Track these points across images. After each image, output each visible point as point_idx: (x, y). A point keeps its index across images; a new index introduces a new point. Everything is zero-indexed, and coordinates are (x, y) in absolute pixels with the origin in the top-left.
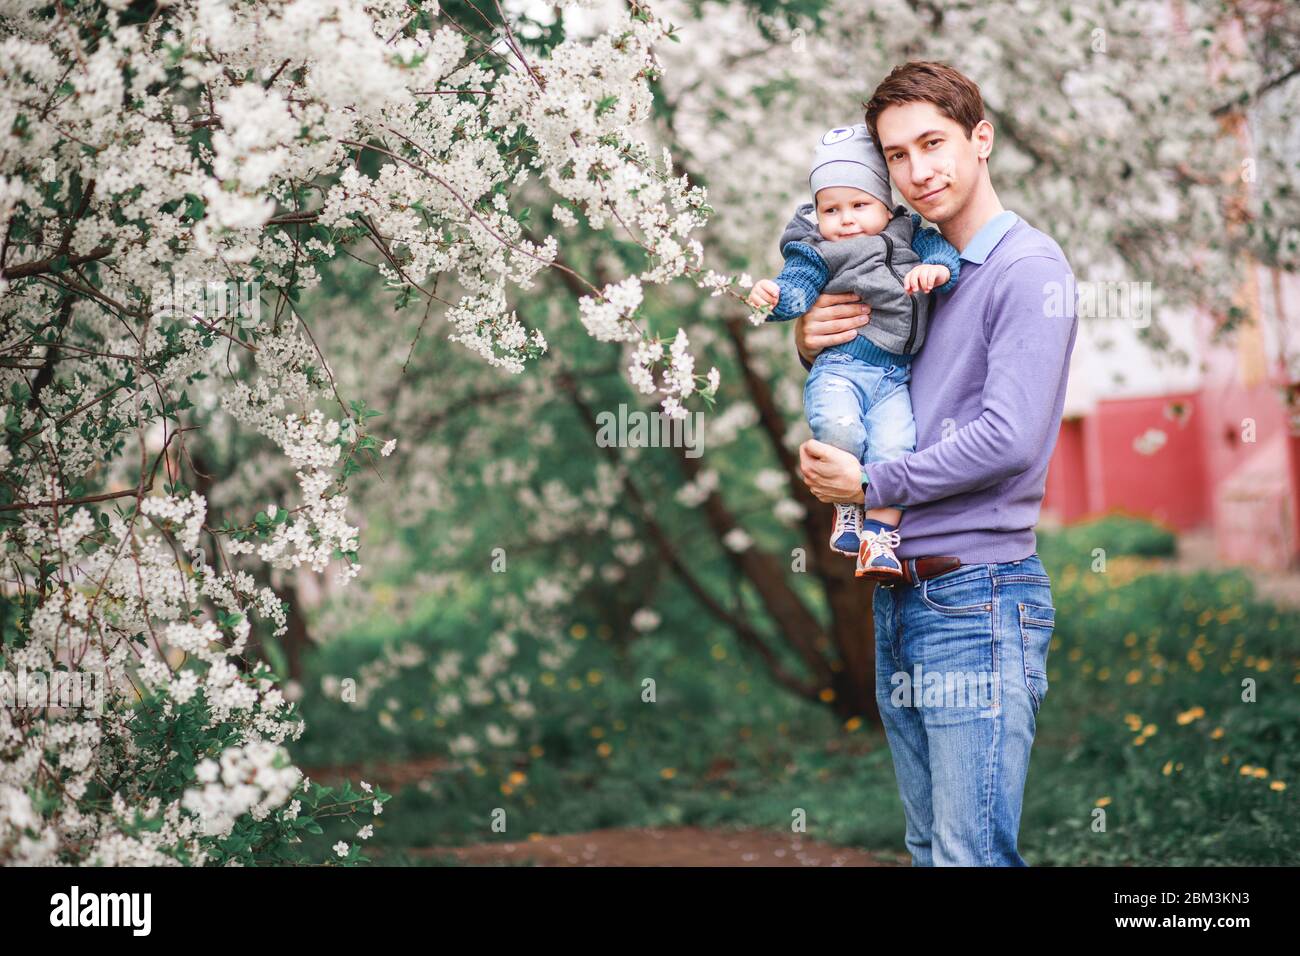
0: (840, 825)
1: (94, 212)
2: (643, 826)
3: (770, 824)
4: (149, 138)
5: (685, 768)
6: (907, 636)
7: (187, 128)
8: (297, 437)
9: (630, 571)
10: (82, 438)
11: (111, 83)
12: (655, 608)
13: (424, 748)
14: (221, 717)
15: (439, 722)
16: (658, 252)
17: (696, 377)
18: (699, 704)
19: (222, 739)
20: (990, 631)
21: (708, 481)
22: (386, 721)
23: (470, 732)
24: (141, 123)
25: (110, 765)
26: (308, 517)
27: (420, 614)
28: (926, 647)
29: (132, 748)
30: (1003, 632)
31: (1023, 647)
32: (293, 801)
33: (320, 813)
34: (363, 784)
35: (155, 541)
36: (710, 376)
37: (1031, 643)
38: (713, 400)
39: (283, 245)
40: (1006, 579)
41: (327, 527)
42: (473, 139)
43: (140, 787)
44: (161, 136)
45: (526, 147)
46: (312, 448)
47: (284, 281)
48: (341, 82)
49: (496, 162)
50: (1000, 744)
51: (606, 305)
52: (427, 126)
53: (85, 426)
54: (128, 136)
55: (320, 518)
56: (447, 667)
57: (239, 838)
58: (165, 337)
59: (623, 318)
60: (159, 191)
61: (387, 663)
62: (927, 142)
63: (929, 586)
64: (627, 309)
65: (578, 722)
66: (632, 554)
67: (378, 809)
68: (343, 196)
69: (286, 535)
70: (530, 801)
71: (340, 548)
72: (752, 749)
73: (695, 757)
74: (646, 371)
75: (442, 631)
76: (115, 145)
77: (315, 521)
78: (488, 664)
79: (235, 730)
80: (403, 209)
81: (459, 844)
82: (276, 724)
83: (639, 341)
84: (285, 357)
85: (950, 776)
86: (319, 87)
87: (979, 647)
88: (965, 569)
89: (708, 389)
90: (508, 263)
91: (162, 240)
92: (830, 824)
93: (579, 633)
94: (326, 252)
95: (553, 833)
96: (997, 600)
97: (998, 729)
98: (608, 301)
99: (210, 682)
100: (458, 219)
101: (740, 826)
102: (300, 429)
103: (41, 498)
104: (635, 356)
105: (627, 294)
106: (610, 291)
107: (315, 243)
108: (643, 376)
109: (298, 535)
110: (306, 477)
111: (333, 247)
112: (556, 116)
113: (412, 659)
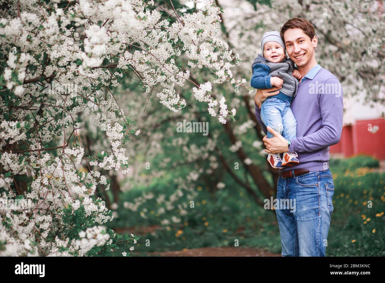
0: (275, 247)
1: (51, 64)
2: (217, 247)
3: (255, 246)
4: (66, 42)
5: (230, 229)
6: (291, 193)
7: (79, 39)
8: (110, 130)
9: (214, 170)
10: (48, 131)
11: (54, 25)
12: (223, 182)
13: (153, 222)
14: (88, 214)
15: (157, 215)
16: (217, 75)
17: (229, 112)
18: (235, 210)
19: (89, 220)
20: (317, 192)
21: (239, 144)
22: (143, 215)
23: (167, 218)
24: (64, 38)
25: (56, 228)
26: (114, 155)
27: (153, 183)
28: (297, 197)
29: (62, 223)
30: (321, 192)
31: (327, 197)
32: (110, 239)
33: (118, 243)
34: (131, 234)
35: (68, 161)
36: (232, 111)
37: (329, 196)
39: (108, 74)
40: (323, 176)
41: (119, 157)
42: (165, 42)
43: (65, 234)
44: (70, 41)
45: (180, 45)
46: (115, 133)
47: (108, 84)
48: (123, 25)
49: (171, 49)
50: (320, 226)
52: (151, 38)
53: (49, 127)
54: (61, 41)
55: (117, 155)
56: (161, 199)
57: (94, 250)
58: (73, 101)
59: (206, 94)
60: (69, 58)
61: (143, 198)
62: (299, 41)
63: (298, 178)
64: (207, 91)
65: (199, 215)
66: (215, 166)
67: (135, 242)
68: (124, 60)
69: (107, 160)
70: (184, 239)
71: (123, 163)
72: (250, 224)
73: (233, 226)
74: (213, 109)
75: (160, 188)
76: (57, 44)
77: (116, 155)
78: (173, 198)
79: (93, 218)
80: (143, 63)
81: (162, 251)
82: (105, 217)
84: (108, 107)
85: (306, 236)
86: (116, 27)
87: (314, 197)
88: (310, 173)
89: (232, 115)
90: (176, 79)
91: (71, 72)
92: (272, 246)
93: (200, 189)
94: (120, 76)
95: (190, 248)
96: (319, 183)
97: (320, 222)
98: (201, 89)
99: (84, 203)
100: (160, 66)
101: (246, 247)
102: (112, 128)
103: (35, 149)
104: (209, 104)
105: (207, 87)
106: (202, 86)
107: (117, 73)
108: (212, 111)
109: (110, 160)
110: (113, 142)
111: (122, 74)
112: (187, 35)
113: (150, 197)
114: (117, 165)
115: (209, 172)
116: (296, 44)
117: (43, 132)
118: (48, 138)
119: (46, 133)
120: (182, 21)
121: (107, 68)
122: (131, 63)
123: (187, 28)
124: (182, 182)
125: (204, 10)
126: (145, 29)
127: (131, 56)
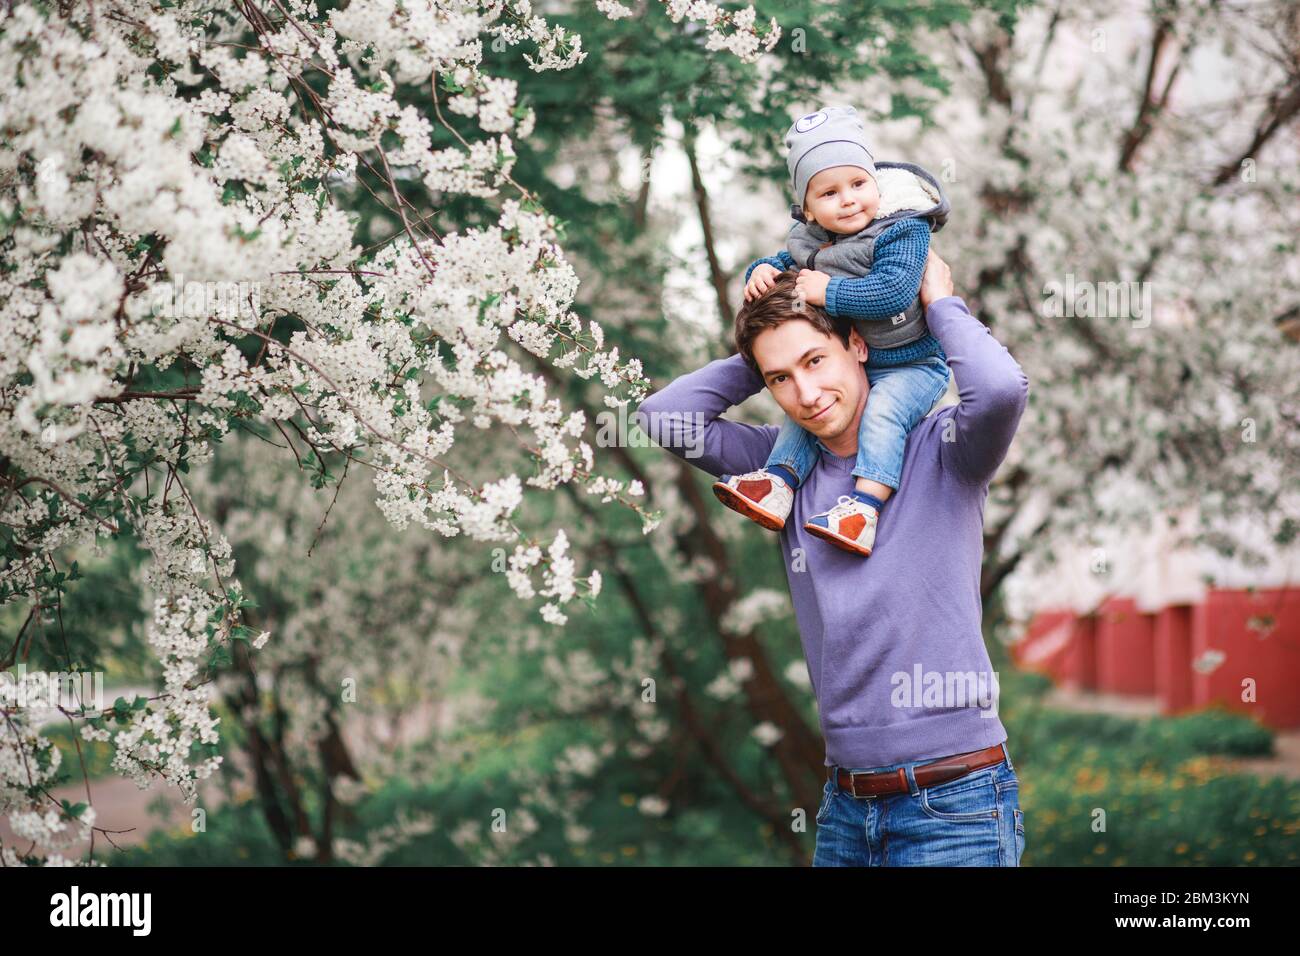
8: (163, 623)
16: (545, 457)
17: (576, 580)
20: (997, 838)
26: (169, 707)
28: (926, 854)
31: (1016, 854)
36: (591, 580)
38: (596, 605)
39: (175, 420)
41: (188, 718)
42: (385, 321)
46: (177, 637)
51: (482, 506)
55: (181, 709)
59: (499, 518)
63: (930, 794)
64: (505, 509)
66: (657, 730)
68: (220, 376)
69: (144, 725)
71: (200, 739)
74: (524, 576)
80: (286, 391)
83: (516, 544)
84: (175, 535)
87: (988, 854)
88: (970, 776)
89: (589, 593)
94: (219, 427)
96: (1001, 807)
98: (484, 500)
104: (512, 560)
105: (507, 493)
106: (489, 490)
107: (208, 418)
108: (521, 581)
109: (157, 724)
110: (170, 667)
111: (226, 423)
112: (443, 309)
113: (423, 826)
114: (178, 745)
115: (638, 751)
116: (800, 374)
120: (427, 255)
121: (172, 399)
122: (245, 388)
123: (446, 286)
124: (538, 783)
125: (508, 227)
126: (302, 271)
127: (245, 363)
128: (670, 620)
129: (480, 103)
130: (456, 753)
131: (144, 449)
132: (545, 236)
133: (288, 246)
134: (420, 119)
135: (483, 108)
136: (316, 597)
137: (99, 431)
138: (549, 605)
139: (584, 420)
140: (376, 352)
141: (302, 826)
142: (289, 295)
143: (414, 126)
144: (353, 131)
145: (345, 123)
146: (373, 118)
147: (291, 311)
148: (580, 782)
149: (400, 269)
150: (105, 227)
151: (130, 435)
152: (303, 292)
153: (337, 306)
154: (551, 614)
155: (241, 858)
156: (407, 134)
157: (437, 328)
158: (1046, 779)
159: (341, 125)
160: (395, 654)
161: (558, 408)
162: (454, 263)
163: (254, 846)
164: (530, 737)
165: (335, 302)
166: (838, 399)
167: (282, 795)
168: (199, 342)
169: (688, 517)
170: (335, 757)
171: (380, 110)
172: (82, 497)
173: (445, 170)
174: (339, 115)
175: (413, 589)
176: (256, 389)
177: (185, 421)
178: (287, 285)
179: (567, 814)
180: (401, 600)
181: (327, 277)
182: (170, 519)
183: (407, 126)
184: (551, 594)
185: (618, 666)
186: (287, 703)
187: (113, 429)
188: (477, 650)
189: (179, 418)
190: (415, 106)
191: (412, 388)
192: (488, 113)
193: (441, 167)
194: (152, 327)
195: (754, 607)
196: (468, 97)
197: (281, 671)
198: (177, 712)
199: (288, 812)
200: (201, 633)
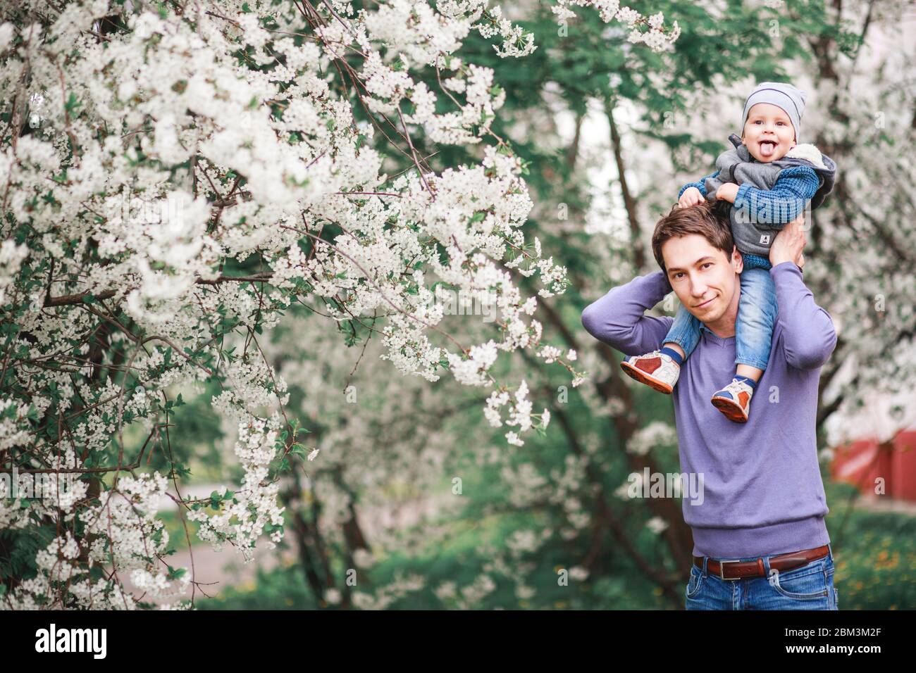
10: (102, 424)
11: (95, 176)
16: (509, 330)
17: (532, 415)
36: (543, 416)
38: (544, 434)
41: (262, 506)
46: (255, 450)
51: (469, 362)
55: (257, 500)
59: (481, 370)
62: (702, 265)
63: (779, 578)
64: (485, 364)
68: (287, 266)
69: (231, 511)
71: (271, 521)
74: (496, 413)
80: (331, 278)
83: (491, 389)
89: (541, 425)
94: (284, 302)
96: (828, 588)
98: (471, 358)
102: (248, 435)
103: (61, 466)
104: (488, 400)
105: (486, 354)
106: (474, 351)
107: (276, 295)
108: (494, 415)
109: (241, 511)
110: (250, 471)
111: (289, 299)
112: (441, 223)
113: (415, 584)
114: (254, 526)
115: (568, 535)
116: (694, 273)
117: (89, 425)
118: (100, 441)
119: (96, 427)
120: (430, 184)
121: (251, 281)
122: (302, 274)
123: (444, 206)
124: (496, 556)
125: (489, 166)
126: (344, 192)
127: (303, 256)
128: (592, 442)
129: (468, 84)
130: (439, 533)
131: (231, 317)
132: (514, 172)
133: (336, 176)
134: (428, 92)
135: (469, 88)
136: (343, 422)
137: (200, 304)
138: (511, 432)
139: (536, 303)
140: (393, 250)
141: (330, 582)
142: (335, 208)
143: (423, 97)
144: (381, 98)
145: (375, 92)
146: (395, 89)
147: (334, 221)
148: (527, 557)
149: (414, 193)
150: (205, 162)
151: (222, 306)
152: (344, 207)
153: (367, 218)
154: (512, 439)
155: (288, 605)
156: (418, 103)
157: (435, 235)
158: (856, 559)
159: (372, 94)
160: (397, 464)
161: (518, 294)
162: (450, 190)
163: (296, 597)
164: (492, 524)
165: (365, 215)
166: (718, 296)
167: (317, 562)
168: (271, 241)
169: (605, 370)
170: (354, 536)
171: (400, 84)
172: (187, 350)
173: (445, 129)
174: (370, 86)
175: (411, 418)
176: (309, 276)
177: (261, 297)
178: (332, 202)
179: (517, 578)
180: (401, 427)
181: (360, 197)
182: (249, 366)
183: (419, 96)
184: (514, 424)
185: (555, 474)
186: (322, 497)
187: (210, 302)
188: (455, 463)
189: (256, 295)
190: (425, 82)
191: (418, 276)
192: (473, 91)
193: (442, 127)
194: (241, 231)
195: (651, 435)
196: (459, 79)
197: (318, 474)
198: (254, 503)
199: (321, 574)
200: (271, 447)
